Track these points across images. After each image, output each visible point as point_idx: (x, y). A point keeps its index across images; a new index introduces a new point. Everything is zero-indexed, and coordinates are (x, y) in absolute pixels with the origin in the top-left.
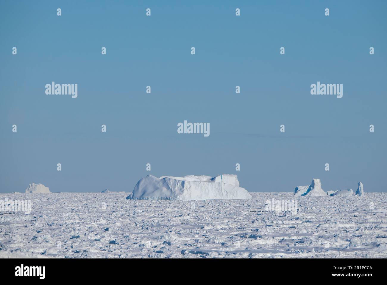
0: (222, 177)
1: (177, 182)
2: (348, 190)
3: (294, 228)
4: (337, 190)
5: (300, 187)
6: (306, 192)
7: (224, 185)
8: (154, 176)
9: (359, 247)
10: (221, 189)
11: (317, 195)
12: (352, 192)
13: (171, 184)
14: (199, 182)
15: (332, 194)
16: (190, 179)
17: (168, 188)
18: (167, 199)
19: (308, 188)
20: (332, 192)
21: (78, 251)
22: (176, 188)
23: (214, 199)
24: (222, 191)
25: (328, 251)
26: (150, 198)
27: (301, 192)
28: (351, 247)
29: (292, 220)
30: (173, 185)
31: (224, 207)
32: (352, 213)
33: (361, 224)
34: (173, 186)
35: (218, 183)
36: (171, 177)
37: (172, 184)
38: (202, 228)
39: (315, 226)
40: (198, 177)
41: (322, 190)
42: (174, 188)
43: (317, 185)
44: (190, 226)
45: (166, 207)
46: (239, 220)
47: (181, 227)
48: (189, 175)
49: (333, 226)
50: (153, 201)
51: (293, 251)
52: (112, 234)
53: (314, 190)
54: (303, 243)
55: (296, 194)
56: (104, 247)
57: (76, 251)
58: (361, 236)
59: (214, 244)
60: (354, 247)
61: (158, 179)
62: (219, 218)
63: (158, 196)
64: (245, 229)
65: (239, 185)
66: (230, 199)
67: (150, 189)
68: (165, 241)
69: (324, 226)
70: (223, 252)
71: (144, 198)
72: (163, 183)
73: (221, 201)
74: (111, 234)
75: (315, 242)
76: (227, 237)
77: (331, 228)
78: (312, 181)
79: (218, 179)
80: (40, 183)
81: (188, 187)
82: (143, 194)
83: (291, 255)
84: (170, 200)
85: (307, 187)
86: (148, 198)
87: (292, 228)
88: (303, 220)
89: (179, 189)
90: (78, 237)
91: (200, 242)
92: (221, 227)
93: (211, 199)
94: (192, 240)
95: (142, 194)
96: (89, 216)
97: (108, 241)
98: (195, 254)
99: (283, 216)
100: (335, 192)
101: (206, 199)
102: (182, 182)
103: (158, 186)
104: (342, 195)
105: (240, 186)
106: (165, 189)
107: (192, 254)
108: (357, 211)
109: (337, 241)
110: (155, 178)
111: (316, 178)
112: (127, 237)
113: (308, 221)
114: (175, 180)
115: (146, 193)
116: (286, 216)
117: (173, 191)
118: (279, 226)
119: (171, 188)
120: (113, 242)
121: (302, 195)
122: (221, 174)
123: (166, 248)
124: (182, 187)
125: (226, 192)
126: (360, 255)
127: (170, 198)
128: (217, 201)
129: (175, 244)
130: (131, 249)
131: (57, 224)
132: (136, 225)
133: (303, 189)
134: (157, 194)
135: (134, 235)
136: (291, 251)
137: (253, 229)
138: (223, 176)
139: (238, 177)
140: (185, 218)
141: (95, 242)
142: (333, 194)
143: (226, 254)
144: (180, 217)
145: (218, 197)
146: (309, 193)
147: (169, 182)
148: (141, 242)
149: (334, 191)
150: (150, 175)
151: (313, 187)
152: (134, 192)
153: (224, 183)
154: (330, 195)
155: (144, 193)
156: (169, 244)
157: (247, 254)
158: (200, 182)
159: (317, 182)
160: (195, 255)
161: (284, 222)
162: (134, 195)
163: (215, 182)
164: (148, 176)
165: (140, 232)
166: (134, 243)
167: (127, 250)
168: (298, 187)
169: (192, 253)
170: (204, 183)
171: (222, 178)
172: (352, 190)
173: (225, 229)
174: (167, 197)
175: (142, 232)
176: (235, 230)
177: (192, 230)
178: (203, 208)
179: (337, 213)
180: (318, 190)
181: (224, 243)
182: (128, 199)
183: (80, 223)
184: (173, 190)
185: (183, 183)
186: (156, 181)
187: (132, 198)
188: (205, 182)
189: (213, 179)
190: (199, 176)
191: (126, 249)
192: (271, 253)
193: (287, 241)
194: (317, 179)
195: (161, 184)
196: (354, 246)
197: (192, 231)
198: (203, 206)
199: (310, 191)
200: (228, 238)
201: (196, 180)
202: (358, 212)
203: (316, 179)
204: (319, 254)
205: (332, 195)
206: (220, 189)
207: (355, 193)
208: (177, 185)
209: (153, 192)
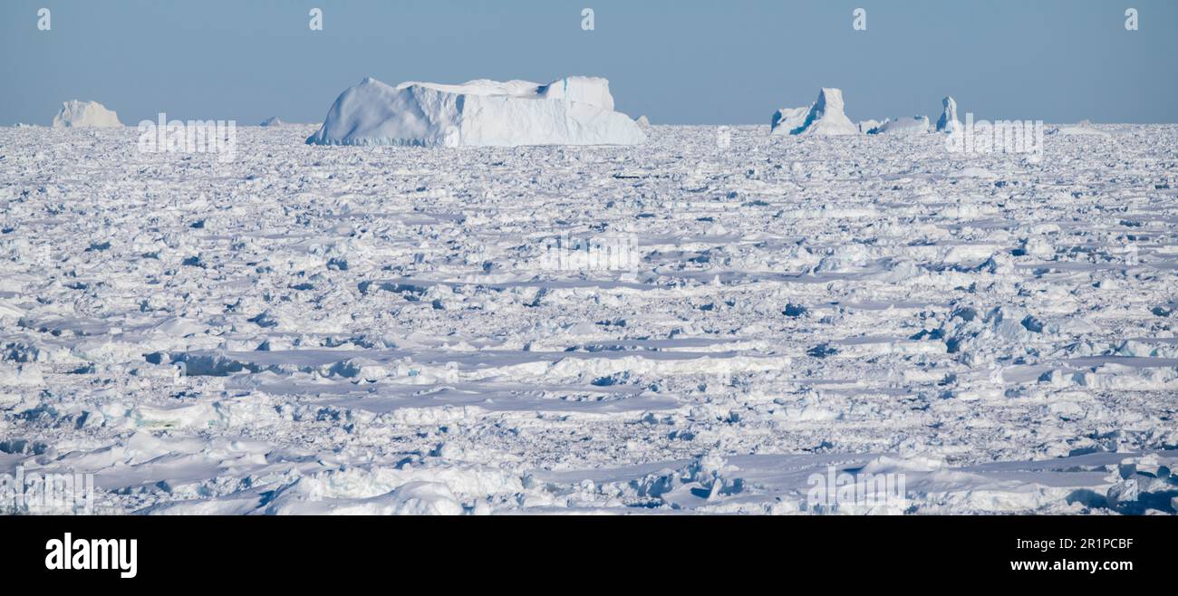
0: (566, 84)
1: (444, 99)
2: (916, 118)
3: (709, 222)
4: (887, 120)
5: (786, 110)
6: (801, 125)
7: (572, 105)
8: (379, 80)
9: (845, 271)
10: (565, 117)
11: (831, 132)
12: (926, 123)
13: (428, 102)
14: (505, 98)
15: (873, 128)
16: (479, 91)
17: (420, 114)
18: (416, 143)
19: (808, 113)
20: (872, 124)
21: (82, 283)
22: (442, 115)
23: (544, 143)
24: (565, 122)
25: (756, 281)
26: (370, 141)
27: (789, 124)
28: (824, 271)
29: (718, 199)
30: (434, 107)
31: (556, 166)
32: (893, 180)
33: (894, 210)
34: (432, 110)
35: (555, 100)
36: (427, 85)
37: (430, 104)
38: (459, 223)
39: (768, 215)
40: (503, 84)
41: (845, 117)
42: (436, 115)
43: (831, 105)
44: (426, 218)
45: (396, 166)
46: (573, 201)
47: (401, 219)
48: (477, 79)
49: (816, 214)
50: (375, 150)
51: (660, 283)
52: (206, 238)
53: (822, 117)
54: (707, 261)
55: (776, 131)
56: (160, 275)
57: (78, 283)
58: (875, 240)
59: (462, 266)
60: (832, 272)
61: (391, 90)
62: (525, 195)
63: (391, 137)
64: (572, 224)
65: (613, 105)
66: (588, 143)
67: (371, 117)
68: (332, 259)
69: (792, 215)
70: (468, 287)
71: (355, 142)
72: (407, 102)
73: (559, 148)
74: (201, 237)
75: (737, 258)
76: (512, 246)
77: (807, 222)
78: (818, 94)
79: (555, 90)
80: (93, 100)
81: (475, 110)
82: (351, 133)
83: (651, 291)
84: (424, 145)
85: (806, 112)
86: (365, 141)
87: (705, 222)
88: (747, 198)
89: (449, 118)
90: (106, 246)
91: (427, 262)
92: (512, 220)
93: (538, 144)
94: (407, 255)
95: (348, 130)
96: (175, 190)
97: (180, 259)
98: (397, 291)
99: (699, 191)
100: (882, 123)
101: (520, 144)
102: (458, 98)
103: (392, 108)
104: (900, 132)
105: (617, 109)
106: (410, 118)
107: (387, 291)
108: (909, 174)
109: (796, 256)
110: (384, 87)
111: (829, 87)
112: (240, 247)
113: (758, 203)
114: (439, 92)
115: (359, 130)
116: (707, 188)
117: (434, 123)
118: (671, 217)
119: (427, 113)
120: (193, 261)
121: (793, 132)
122: (564, 76)
123: (322, 277)
124: (457, 111)
125: (576, 123)
126: (837, 291)
127: (426, 140)
128: (549, 149)
129: (358, 266)
130: (229, 279)
131: (71, 210)
132: (287, 214)
133: (794, 117)
134: (390, 130)
135: (263, 239)
136: (655, 284)
137: (593, 225)
138: (568, 80)
139: (610, 85)
140: (433, 194)
141: (143, 261)
142: (876, 129)
143: (476, 291)
144: (419, 193)
145: (555, 139)
146: (810, 128)
147: (421, 98)
148: (266, 260)
149: (879, 122)
150: (371, 80)
151: (822, 111)
152: (327, 124)
153: (573, 99)
154: (868, 133)
155: (354, 128)
156: (343, 266)
157: (533, 292)
158: (507, 96)
159: (834, 96)
160: (396, 294)
161: (693, 204)
162: (328, 132)
163: (549, 98)
164: (366, 81)
165: (281, 232)
166: (249, 264)
167: (217, 282)
168: (781, 111)
169: (389, 290)
170: (518, 99)
171: (567, 87)
172: (927, 119)
173: (521, 224)
174: (418, 139)
175: (287, 232)
176: (547, 226)
177: (421, 228)
178: (500, 168)
179: (854, 180)
180: (835, 119)
181: (491, 264)
182: (309, 144)
183: (135, 207)
184: (434, 119)
185: (460, 100)
186: (387, 95)
187: (322, 142)
188: (519, 97)
189: (542, 90)
190: (505, 82)
191: (216, 279)
192: (597, 287)
193: (664, 257)
194: (834, 90)
195: (401, 102)
196: (833, 268)
197: (423, 230)
198: (501, 164)
199: (814, 122)
200: (514, 248)
201: (496, 92)
202: (910, 177)
203: (829, 90)
204: (730, 290)
205: (873, 131)
206: (562, 117)
207: (934, 128)
208: (445, 104)
209: (379, 125)
